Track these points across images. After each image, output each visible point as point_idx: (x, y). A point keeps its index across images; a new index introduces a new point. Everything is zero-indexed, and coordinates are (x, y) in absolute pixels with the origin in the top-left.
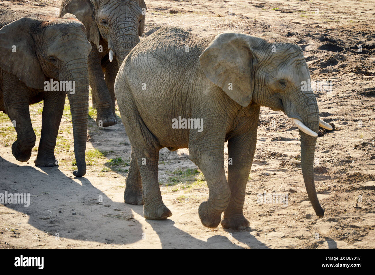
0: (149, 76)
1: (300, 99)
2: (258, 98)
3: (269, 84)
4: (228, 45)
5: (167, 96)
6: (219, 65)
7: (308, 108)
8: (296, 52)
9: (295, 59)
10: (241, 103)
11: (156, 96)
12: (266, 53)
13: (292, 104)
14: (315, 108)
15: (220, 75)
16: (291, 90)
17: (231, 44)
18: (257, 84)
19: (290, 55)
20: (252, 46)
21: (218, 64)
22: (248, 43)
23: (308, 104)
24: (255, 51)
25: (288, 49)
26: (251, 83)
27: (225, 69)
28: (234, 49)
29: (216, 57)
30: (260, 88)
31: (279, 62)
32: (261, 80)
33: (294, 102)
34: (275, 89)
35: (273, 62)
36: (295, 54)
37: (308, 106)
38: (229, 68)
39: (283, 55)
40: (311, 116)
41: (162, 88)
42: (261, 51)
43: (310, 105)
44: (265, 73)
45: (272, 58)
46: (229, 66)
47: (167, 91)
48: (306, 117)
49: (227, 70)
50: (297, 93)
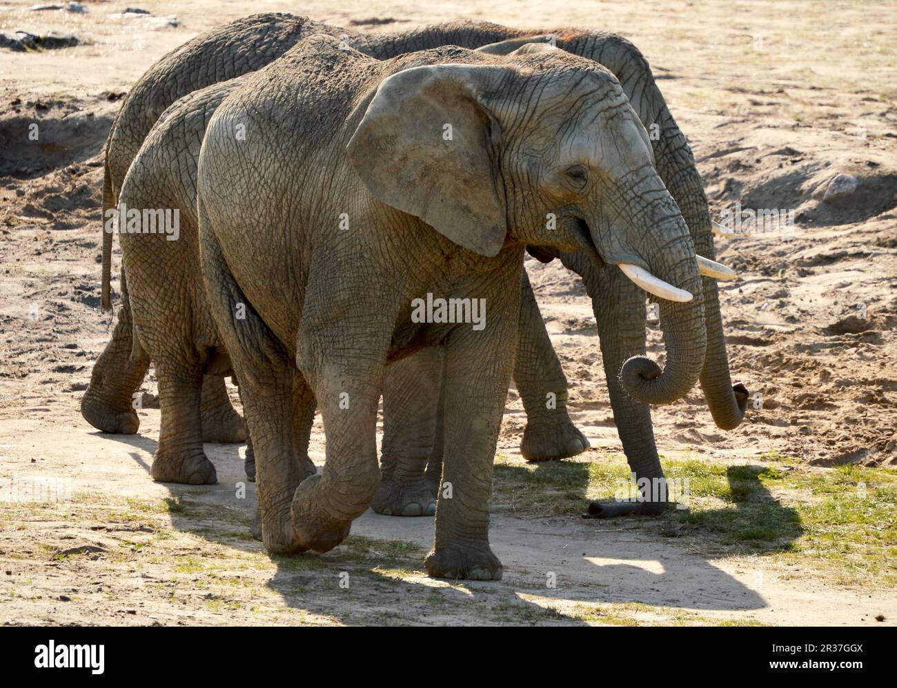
0: (231, 165)
1: (631, 209)
2: (519, 224)
3: (543, 185)
4: (419, 103)
5: (272, 219)
6: (405, 159)
7: (656, 230)
8: (601, 87)
9: (599, 106)
10: (481, 248)
11: (248, 221)
12: (520, 103)
13: (614, 228)
14: (676, 226)
15: (412, 184)
16: (604, 190)
17: (425, 97)
18: (509, 189)
19: (584, 98)
20: (482, 93)
21: (401, 157)
22: (470, 86)
23: (656, 219)
24: (492, 104)
25: (576, 85)
26: (495, 190)
27: (423, 166)
28: (433, 108)
29: (392, 140)
30: (519, 197)
31: (558, 121)
32: (518, 177)
33: (617, 221)
34: (560, 195)
35: (542, 125)
36: (599, 92)
37: (657, 223)
38: (430, 161)
39: (565, 102)
40: (670, 248)
41: (258, 197)
42: (508, 101)
43: (662, 219)
44: (526, 158)
45: (537, 114)
46: (432, 156)
47: (271, 204)
48: (659, 255)
49: (426, 168)
50: (622, 195)
